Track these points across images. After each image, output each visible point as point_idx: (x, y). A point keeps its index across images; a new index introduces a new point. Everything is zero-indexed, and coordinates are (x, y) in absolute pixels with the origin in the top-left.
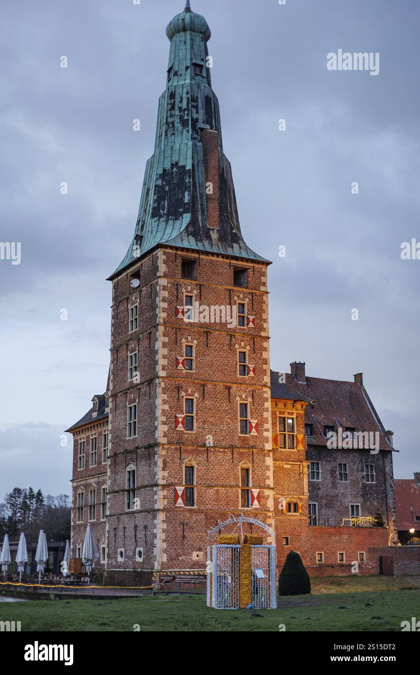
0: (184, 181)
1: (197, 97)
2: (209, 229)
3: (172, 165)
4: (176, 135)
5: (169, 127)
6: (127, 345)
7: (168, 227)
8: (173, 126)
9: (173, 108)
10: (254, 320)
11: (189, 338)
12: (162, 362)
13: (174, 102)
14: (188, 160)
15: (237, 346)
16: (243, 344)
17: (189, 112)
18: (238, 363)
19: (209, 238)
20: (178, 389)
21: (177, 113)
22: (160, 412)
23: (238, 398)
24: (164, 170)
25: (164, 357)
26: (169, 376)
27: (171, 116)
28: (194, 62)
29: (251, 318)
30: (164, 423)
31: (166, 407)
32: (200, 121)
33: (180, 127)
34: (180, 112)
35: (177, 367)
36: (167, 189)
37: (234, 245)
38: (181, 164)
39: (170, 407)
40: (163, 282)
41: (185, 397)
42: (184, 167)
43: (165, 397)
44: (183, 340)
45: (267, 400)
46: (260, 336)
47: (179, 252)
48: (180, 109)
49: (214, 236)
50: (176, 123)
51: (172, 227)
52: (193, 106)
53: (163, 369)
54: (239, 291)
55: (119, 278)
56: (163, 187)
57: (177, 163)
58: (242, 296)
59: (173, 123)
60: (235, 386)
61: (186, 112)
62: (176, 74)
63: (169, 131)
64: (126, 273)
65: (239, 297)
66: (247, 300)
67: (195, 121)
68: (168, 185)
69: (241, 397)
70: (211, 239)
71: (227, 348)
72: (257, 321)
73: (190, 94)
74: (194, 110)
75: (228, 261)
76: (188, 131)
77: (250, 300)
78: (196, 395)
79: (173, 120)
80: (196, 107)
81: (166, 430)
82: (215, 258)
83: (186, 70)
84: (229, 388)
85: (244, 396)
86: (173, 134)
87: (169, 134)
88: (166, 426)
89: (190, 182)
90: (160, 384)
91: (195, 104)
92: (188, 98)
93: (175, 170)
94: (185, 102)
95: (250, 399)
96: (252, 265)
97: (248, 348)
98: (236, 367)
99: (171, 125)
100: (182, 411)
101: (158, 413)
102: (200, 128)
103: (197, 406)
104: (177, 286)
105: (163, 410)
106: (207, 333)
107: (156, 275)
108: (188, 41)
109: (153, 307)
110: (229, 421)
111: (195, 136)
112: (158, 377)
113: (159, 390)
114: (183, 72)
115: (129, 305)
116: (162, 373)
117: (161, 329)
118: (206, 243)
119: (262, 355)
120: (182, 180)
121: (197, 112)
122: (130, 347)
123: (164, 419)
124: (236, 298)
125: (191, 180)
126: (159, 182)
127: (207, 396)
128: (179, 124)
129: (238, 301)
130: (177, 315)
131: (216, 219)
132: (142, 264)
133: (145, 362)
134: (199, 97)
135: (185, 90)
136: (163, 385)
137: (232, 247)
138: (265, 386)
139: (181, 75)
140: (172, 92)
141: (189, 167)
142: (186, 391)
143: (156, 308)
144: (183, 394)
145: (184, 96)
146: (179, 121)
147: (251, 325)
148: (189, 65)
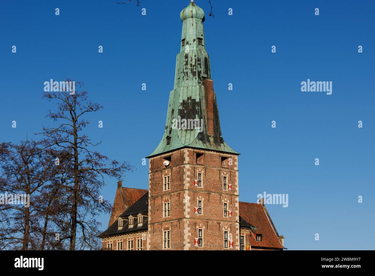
0: (195, 108)
1: (200, 58)
2: (209, 136)
3: (188, 98)
4: (189, 80)
5: (185, 75)
6: (162, 197)
7: (187, 135)
8: (187, 75)
9: (187, 64)
10: (231, 186)
11: (200, 197)
12: (187, 210)
13: (188, 60)
14: (197, 96)
15: (223, 201)
16: (226, 199)
17: (196, 67)
18: (224, 210)
19: (209, 141)
20: (195, 224)
21: (189, 67)
22: (187, 236)
23: (223, 229)
24: (184, 101)
25: (189, 207)
26: (191, 218)
27: (186, 69)
28: (198, 37)
29: (230, 185)
30: (189, 243)
31: (190, 234)
32: (202, 72)
33: (191, 76)
34: (191, 66)
35: (195, 212)
36: (185, 112)
37: (221, 144)
38: (193, 98)
39: (192, 234)
40: (187, 167)
41: (199, 229)
42: (195, 100)
43: (189, 229)
44: (197, 198)
45: (237, 229)
46: (234, 195)
47: (195, 150)
48: (191, 65)
49: (212, 139)
50: (189, 73)
51: (189, 135)
52: (198, 64)
53: (188, 214)
54: (224, 170)
55: (155, 158)
56: (183, 110)
57: (191, 97)
58: (225, 173)
59: (187, 73)
60: (222, 222)
61: (195, 67)
62: (188, 43)
63: (184, 77)
64: (160, 156)
65: (224, 173)
66: (228, 175)
67: (199, 73)
68: (186, 110)
69: (225, 228)
70: (210, 142)
71: (218, 201)
72: (233, 187)
73: (197, 56)
74: (199, 66)
75: (218, 154)
76: (196, 79)
77: (229, 175)
78: (204, 227)
79: (187, 71)
80: (200, 64)
81: (190, 246)
82: (212, 152)
83: (194, 42)
84: (220, 223)
85: (226, 228)
86: (187, 79)
87: (185, 79)
88: (190, 244)
89: (198, 109)
90: (186, 222)
91: (199, 63)
92: (196, 59)
93: (189, 101)
94: (194, 61)
95: (229, 229)
96: (230, 155)
97: (228, 201)
98: (222, 212)
99: (186, 74)
100: (197, 236)
101: (186, 237)
102: (202, 77)
103: (204, 233)
104: (194, 169)
105: (189, 236)
106: (209, 194)
107: (183, 162)
108: (195, 24)
109: (182, 180)
110: (219, 241)
111: (200, 81)
112: (186, 218)
113: (186, 225)
114: (192, 42)
115: (163, 175)
116: (188, 216)
117: (187, 192)
118: (208, 144)
119: (235, 205)
120: (194, 108)
121: (200, 67)
122: (164, 199)
123: (189, 240)
124: (222, 174)
125: (199, 108)
126: (181, 108)
127: (209, 228)
128: (191, 74)
129: (223, 176)
130: (195, 185)
131: (212, 130)
132: (172, 154)
133: (176, 208)
134: (201, 58)
135: (194, 54)
136: (188, 222)
137: (220, 146)
138: (236, 222)
139: (191, 44)
140: (186, 54)
141: (197, 100)
142: (199, 225)
143: (183, 181)
144: (197, 227)
145: (193, 58)
146: (191, 72)
147: (230, 189)
148: (195, 39)
